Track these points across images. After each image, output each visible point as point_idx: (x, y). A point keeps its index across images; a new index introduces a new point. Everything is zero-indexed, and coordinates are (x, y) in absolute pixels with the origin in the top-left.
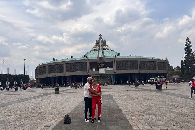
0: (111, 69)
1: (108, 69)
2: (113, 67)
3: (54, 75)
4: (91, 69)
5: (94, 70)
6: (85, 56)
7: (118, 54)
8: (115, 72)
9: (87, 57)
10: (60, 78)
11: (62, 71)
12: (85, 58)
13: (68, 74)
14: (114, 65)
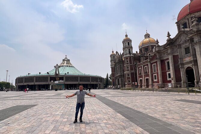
0: (63, 81)
1: (61, 81)
2: (63, 80)
3: (28, 83)
4: (51, 81)
5: (52, 81)
6: (48, 73)
7: (68, 73)
8: (64, 83)
9: (49, 74)
10: (32, 85)
11: (33, 81)
12: (48, 75)
13: (37, 83)
14: (64, 79)
